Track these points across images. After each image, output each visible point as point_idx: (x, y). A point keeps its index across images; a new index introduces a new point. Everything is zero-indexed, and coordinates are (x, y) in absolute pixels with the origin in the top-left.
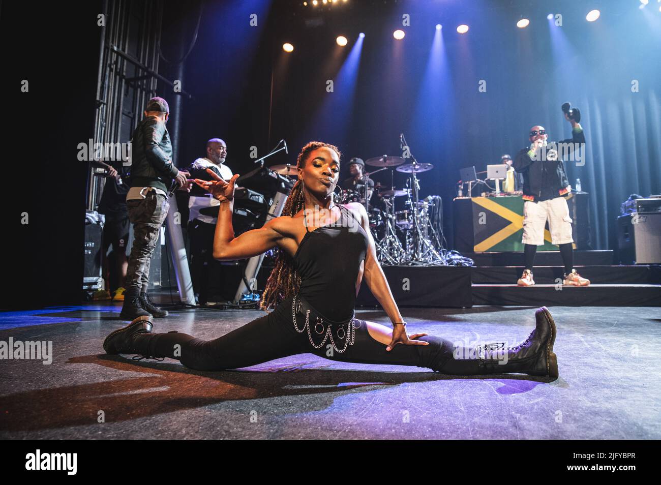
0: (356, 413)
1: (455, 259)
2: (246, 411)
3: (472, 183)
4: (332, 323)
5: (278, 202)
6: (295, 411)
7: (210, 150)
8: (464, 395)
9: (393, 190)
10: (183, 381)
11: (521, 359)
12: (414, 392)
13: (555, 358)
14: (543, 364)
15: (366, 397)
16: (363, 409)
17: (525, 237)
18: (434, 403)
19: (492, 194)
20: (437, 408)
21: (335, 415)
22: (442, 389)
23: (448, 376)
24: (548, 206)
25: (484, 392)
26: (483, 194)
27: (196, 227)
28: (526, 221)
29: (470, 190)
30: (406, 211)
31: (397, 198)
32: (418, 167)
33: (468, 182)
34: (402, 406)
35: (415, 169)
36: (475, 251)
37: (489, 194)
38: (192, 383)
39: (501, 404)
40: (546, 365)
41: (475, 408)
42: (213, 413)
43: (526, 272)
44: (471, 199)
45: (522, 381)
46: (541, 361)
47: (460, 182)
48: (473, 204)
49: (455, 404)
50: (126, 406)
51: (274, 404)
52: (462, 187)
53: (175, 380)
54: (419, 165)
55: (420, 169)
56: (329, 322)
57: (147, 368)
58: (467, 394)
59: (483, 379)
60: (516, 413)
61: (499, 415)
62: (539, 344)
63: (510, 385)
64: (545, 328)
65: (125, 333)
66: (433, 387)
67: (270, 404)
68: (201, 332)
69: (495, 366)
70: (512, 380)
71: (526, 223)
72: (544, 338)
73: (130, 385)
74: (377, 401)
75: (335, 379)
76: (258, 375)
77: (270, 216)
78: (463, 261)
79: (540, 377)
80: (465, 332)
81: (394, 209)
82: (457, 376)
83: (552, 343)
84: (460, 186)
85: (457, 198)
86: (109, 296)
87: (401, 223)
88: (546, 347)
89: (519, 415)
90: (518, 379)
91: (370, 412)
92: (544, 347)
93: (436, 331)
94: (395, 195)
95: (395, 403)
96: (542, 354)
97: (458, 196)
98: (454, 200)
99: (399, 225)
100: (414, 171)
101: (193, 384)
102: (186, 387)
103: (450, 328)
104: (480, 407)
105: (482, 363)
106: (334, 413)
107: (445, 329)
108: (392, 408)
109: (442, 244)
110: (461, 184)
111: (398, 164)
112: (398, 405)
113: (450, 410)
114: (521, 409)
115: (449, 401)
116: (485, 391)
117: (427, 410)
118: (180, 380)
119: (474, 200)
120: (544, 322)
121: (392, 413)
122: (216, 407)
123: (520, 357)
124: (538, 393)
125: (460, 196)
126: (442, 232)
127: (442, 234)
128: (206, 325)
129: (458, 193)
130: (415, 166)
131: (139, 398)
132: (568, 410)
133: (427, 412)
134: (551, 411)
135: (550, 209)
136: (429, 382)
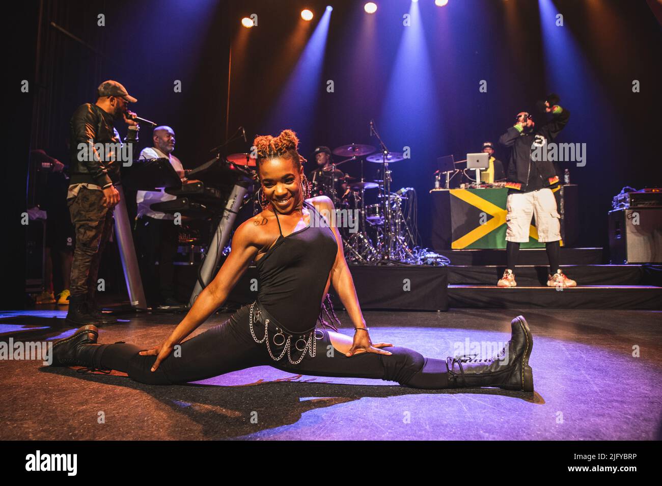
0: (314, 432)
1: (430, 258)
2: (196, 430)
3: (450, 173)
4: (292, 334)
5: (236, 196)
6: (249, 431)
7: (156, 139)
8: (431, 412)
9: (362, 182)
10: (130, 397)
11: (494, 372)
12: (377, 408)
13: (530, 371)
14: (517, 378)
15: (325, 414)
16: (321, 428)
17: (509, 233)
18: (398, 421)
19: (473, 185)
20: (400, 427)
21: (291, 435)
22: (408, 405)
23: (415, 390)
24: (534, 200)
25: (453, 409)
26: (463, 186)
27: (146, 224)
28: (509, 216)
29: (448, 181)
30: (377, 205)
31: (368, 190)
32: (391, 156)
33: (446, 172)
34: (363, 425)
35: (387, 158)
36: (453, 248)
37: (469, 186)
38: (140, 398)
39: (470, 422)
40: (521, 378)
41: (442, 427)
42: (161, 432)
43: (507, 272)
44: (449, 191)
45: (495, 396)
46: (515, 375)
47: (437, 172)
48: (451, 197)
49: (420, 423)
50: (68, 425)
51: (227, 422)
52: (439, 178)
53: (121, 395)
54: (391, 155)
55: (392, 158)
56: (288, 332)
57: (92, 382)
58: (434, 411)
59: (453, 393)
60: (485, 432)
61: (466, 435)
62: (514, 357)
63: (481, 400)
64: (522, 340)
65: (69, 343)
66: (398, 403)
67: (223, 422)
68: (152, 340)
69: (466, 380)
70: (484, 395)
71: (510, 219)
72: (520, 349)
73: (73, 401)
74: (337, 419)
75: (293, 393)
76: (211, 389)
77: (228, 212)
78: (438, 260)
79: (513, 392)
80: (438, 339)
81: (363, 203)
82: (425, 390)
83: (528, 355)
84: (437, 177)
85: (434, 190)
86: (53, 299)
87: (372, 218)
88: (522, 359)
89: (487, 434)
90: (490, 394)
91: (329, 431)
92: (519, 359)
93: (406, 337)
94: (365, 187)
95: (357, 421)
96: (517, 368)
97: (434, 188)
98: (430, 192)
99: (369, 220)
100: (386, 161)
101: (141, 400)
102: (133, 403)
103: (421, 335)
104: (446, 426)
105: (452, 376)
106: (289, 433)
107: (417, 336)
108: (352, 427)
109: (416, 240)
110: (438, 174)
111: (368, 153)
112: (359, 423)
113: (415, 429)
114: (490, 427)
115: (415, 419)
116: (453, 407)
117: (389, 429)
118: (127, 395)
119: (453, 192)
120: (520, 333)
121: (352, 433)
122: (164, 426)
123: (493, 371)
124: (510, 409)
125: (437, 188)
126: (416, 228)
127: (417, 230)
128: (158, 331)
129: (434, 185)
130: (387, 155)
131: (83, 416)
132: (540, 429)
133: (389, 431)
134: (522, 430)
135: (536, 203)
136: (395, 397)
